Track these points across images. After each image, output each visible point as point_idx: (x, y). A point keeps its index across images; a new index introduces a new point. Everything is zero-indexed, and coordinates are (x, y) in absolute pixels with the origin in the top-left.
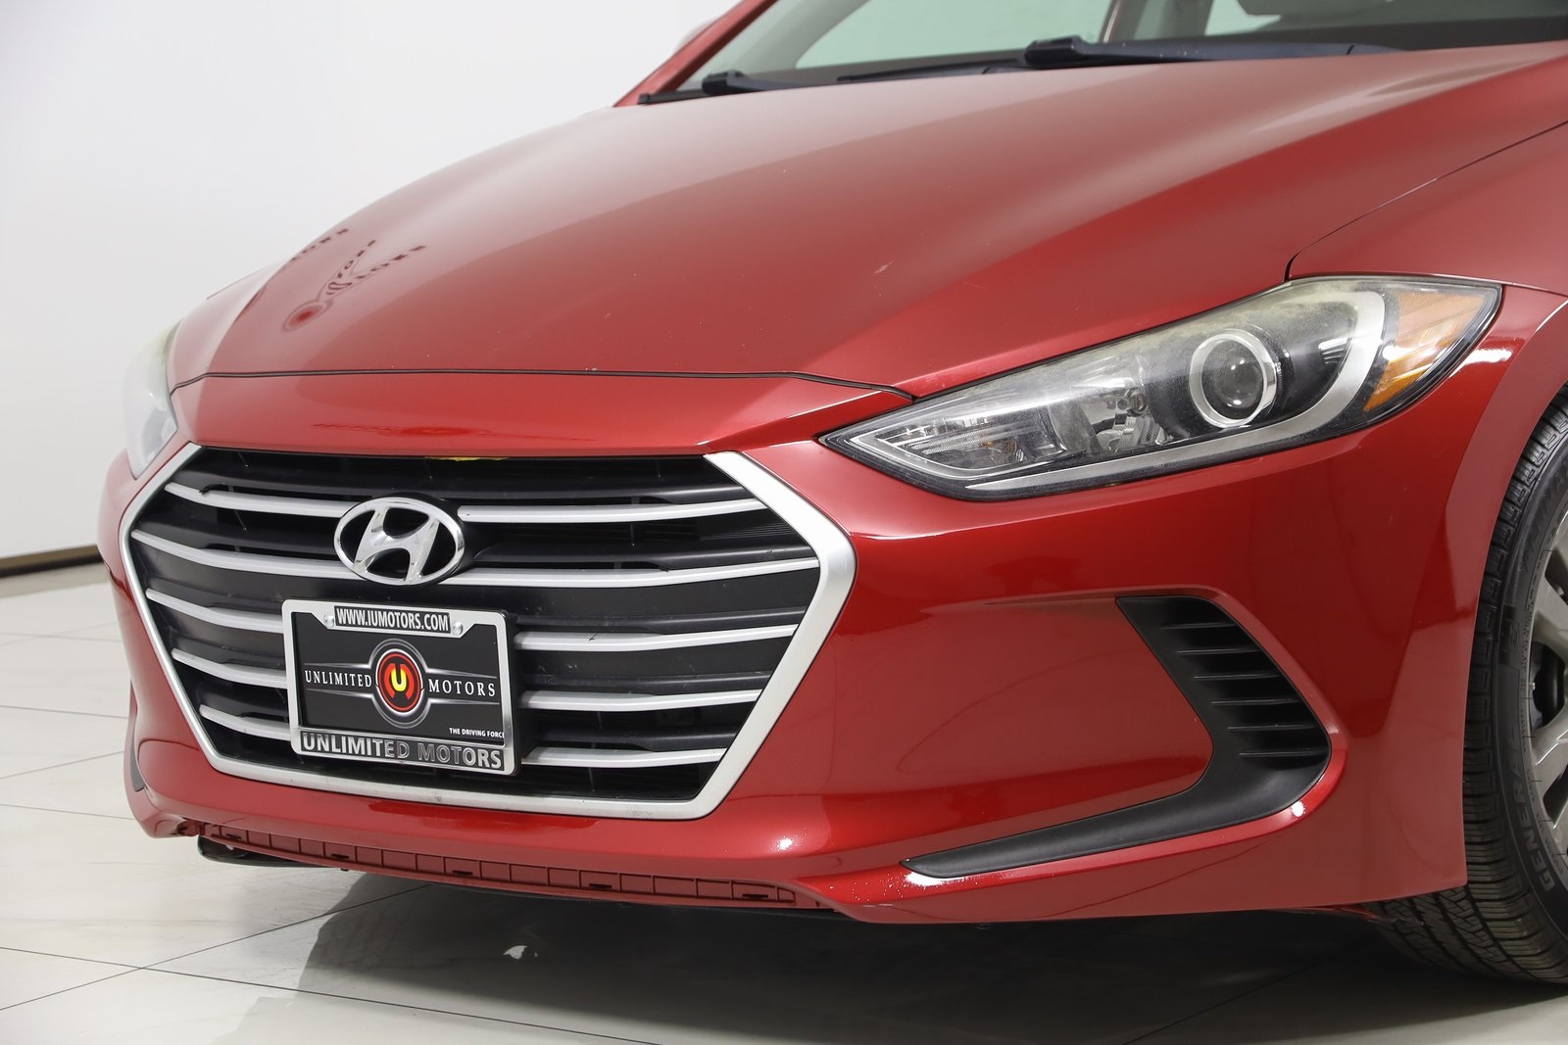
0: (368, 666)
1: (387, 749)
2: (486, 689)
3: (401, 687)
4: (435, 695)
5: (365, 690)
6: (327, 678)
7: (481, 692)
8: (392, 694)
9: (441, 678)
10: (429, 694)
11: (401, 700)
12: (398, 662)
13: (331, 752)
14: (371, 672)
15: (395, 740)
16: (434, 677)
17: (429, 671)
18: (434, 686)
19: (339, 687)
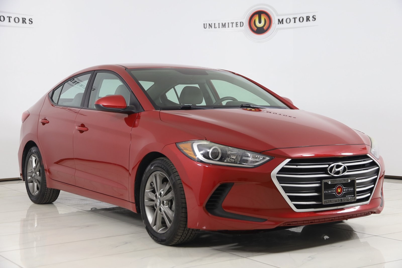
0: (334, 189)
1: (338, 201)
2: (352, 189)
3: (339, 191)
4: (344, 191)
5: (334, 192)
6: (328, 192)
7: (351, 190)
8: (338, 192)
9: (345, 189)
10: (343, 191)
11: (339, 193)
12: (339, 187)
13: (329, 203)
14: (335, 190)
15: (339, 199)
16: (344, 189)
17: (344, 188)
18: (344, 190)
19: (330, 193)
